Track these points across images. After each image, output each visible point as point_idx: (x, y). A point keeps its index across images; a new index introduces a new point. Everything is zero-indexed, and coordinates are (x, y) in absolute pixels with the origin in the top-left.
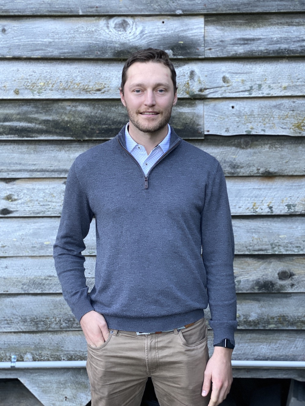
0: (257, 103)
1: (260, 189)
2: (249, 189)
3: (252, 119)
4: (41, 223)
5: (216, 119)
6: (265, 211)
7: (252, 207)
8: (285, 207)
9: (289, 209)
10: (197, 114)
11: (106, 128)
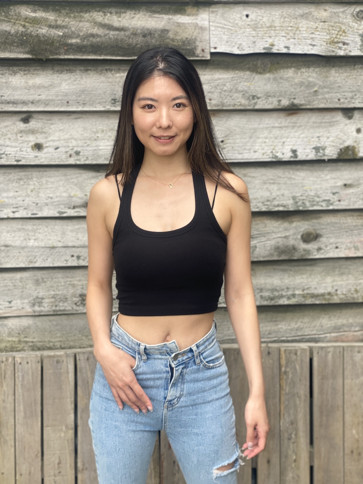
0: (278, 10)
1: (280, 127)
2: (267, 128)
3: (272, 32)
5: (225, 32)
6: (287, 156)
7: (270, 151)
8: (312, 150)
9: (317, 153)
10: (200, 25)
11: (77, 42)
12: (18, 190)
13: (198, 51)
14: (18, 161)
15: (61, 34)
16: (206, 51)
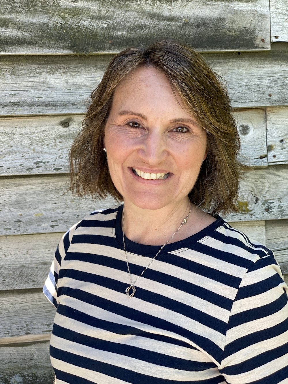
4: (27, 185)
10: (260, 12)
11: (122, 35)
12: (56, 202)
13: (258, 42)
14: (57, 169)
15: (106, 26)
16: (266, 41)
